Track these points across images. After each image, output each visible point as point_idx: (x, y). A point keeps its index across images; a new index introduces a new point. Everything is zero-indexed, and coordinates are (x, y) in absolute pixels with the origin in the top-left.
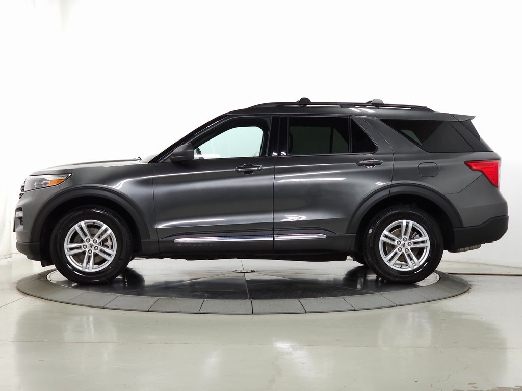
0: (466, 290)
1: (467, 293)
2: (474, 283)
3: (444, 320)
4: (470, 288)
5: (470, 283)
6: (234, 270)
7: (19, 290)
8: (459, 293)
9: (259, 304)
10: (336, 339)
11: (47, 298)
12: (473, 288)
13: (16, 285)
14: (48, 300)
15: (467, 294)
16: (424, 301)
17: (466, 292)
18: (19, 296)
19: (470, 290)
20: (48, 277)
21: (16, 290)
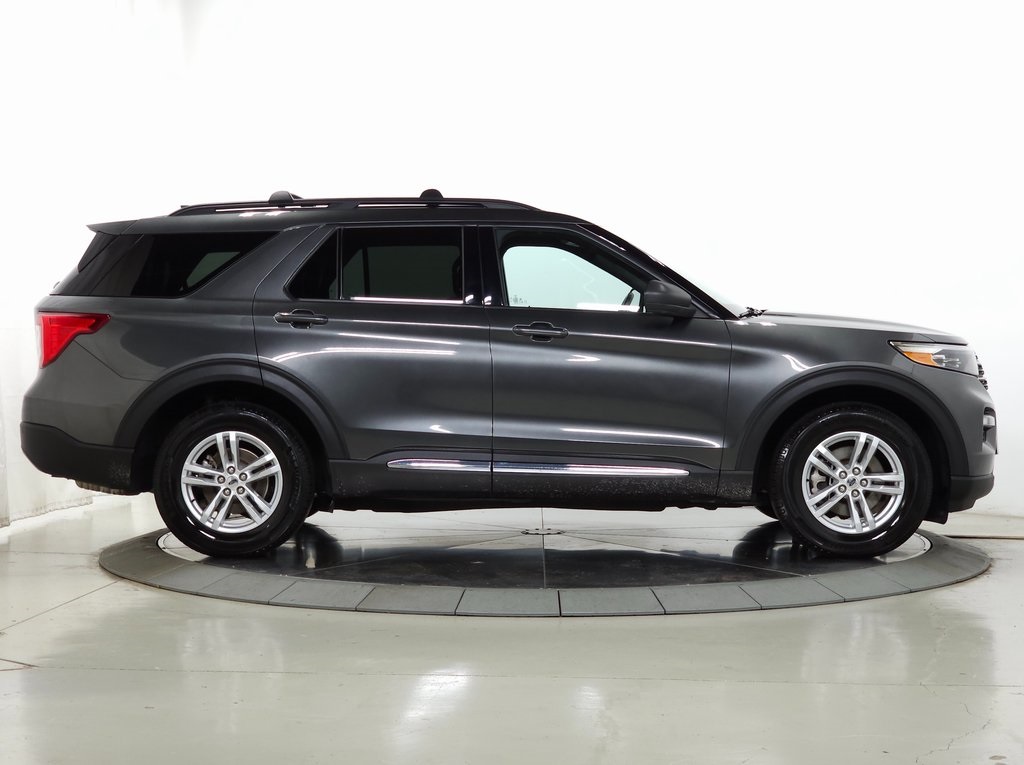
0: (984, 568)
1: (985, 576)
2: (999, 555)
3: (939, 629)
4: (990, 566)
5: (990, 555)
6: (524, 528)
7: (103, 568)
8: (969, 575)
9: (573, 598)
10: (726, 667)
11: (159, 584)
12: (997, 565)
13: (97, 559)
14: (160, 588)
15: (984, 578)
16: (898, 590)
17: (983, 573)
18: (104, 580)
19: (991, 569)
20: (161, 544)
21: (99, 569)
